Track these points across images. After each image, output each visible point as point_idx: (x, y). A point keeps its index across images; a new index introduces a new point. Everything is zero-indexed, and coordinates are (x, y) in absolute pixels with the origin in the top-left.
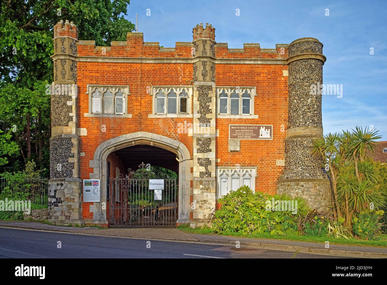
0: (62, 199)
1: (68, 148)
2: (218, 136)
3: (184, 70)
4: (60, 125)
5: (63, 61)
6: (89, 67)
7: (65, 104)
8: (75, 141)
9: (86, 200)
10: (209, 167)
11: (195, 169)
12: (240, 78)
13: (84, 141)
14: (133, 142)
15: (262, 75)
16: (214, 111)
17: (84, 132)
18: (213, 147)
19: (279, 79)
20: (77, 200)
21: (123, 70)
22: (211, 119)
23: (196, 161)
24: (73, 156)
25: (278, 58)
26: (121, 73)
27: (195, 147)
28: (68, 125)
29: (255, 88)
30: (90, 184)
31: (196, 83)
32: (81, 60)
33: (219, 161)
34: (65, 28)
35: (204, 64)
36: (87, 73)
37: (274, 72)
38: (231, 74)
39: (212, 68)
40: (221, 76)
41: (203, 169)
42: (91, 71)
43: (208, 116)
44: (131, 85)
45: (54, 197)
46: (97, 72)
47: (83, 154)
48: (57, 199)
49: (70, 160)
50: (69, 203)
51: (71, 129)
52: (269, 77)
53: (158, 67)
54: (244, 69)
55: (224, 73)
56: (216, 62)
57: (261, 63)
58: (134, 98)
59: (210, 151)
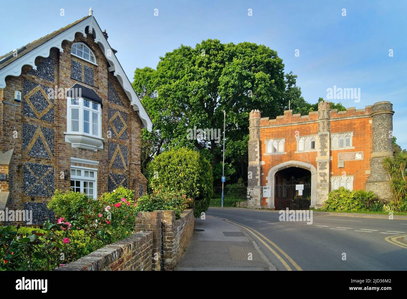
0: (253, 196)
1: (256, 172)
2: (332, 160)
3: (313, 126)
4: (252, 160)
5: (254, 130)
6: (266, 131)
7: (254, 150)
8: (259, 168)
9: (264, 196)
10: (325, 177)
11: (318, 179)
12: (344, 127)
13: (264, 168)
14: (287, 166)
15: (357, 124)
16: (329, 147)
17: (263, 163)
18: (328, 166)
19: (367, 125)
20: (259, 196)
21: (282, 130)
22: (327, 151)
23: (318, 174)
24: (258, 175)
25: (366, 114)
26: (281, 132)
27: (318, 167)
28: (255, 161)
29: (353, 132)
30: (266, 188)
31: (319, 133)
32: (262, 128)
33: (332, 173)
34: (255, 114)
35: (323, 122)
36: (265, 134)
37: (364, 122)
38: (340, 126)
39: (328, 124)
40: (333, 127)
41: (322, 178)
42: (267, 133)
43: (325, 150)
44: (286, 137)
45: (249, 195)
46: (270, 133)
47: (263, 174)
48: (250, 196)
49: (257, 177)
50: (256, 198)
51: (257, 161)
52: (361, 125)
53: (300, 126)
54: (347, 122)
55: (335, 126)
56: (331, 120)
57: (356, 118)
58: (287, 144)
59: (326, 168)
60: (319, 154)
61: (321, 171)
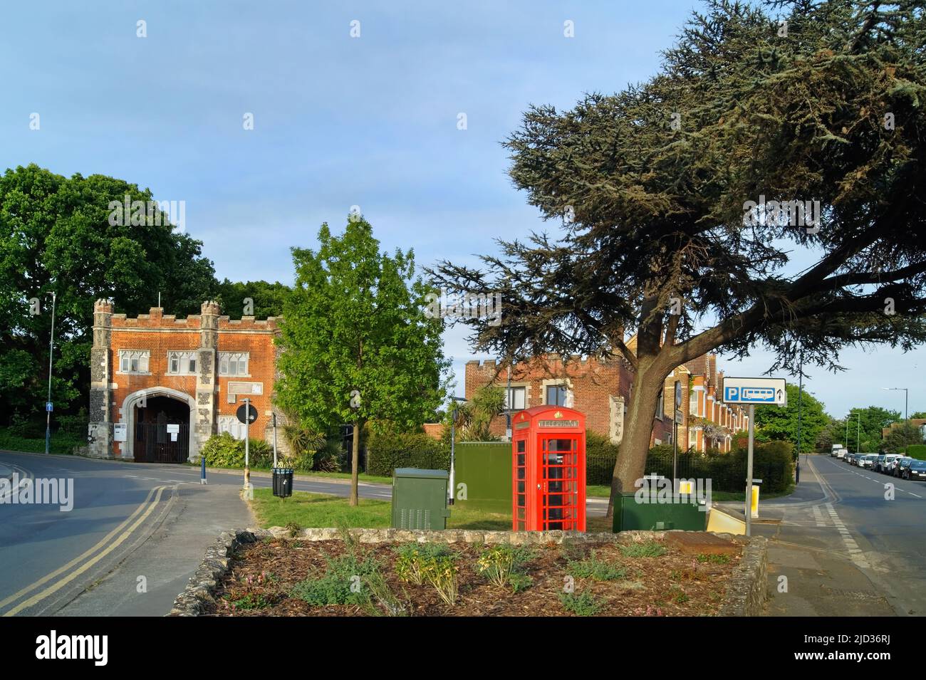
0: (96, 438)
1: (102, 399)
2: (219, 390)
3: (193, 337)
4: (96, 380)
5: (100, 332)
6: (120, 335)
7: (100, 365)
8: (106, 394)
9: (116, 439)
10: (208, 416)
11: (197, 417)
12: (237, 345)
13: (116, 393)
15: (255, 342)
16: (213, 372)
17: (115, 386)
18: (211, 400)
19: (268, 346)
20: (106, 439)
21: (146, 337)
22: (211, 378)
23: (199, 411)
24: (105, 405)
25: (268, 330)
26: (144, 340)
27: (198, 399)
28: (102, 381)
29: (249, 352)
30: (119, 427)
31: (200, 350)
32: (114, 330)
33: (220, 411)
34: (102, 306)
35: (207, 334)
36: (118, 340)
37: (264, 340)
38: (231, 342)
39: (214, 336)
40: (222, 343)
41: (202, 417)
42: (122, 339)
43: (208, 375)
44: (151, 350)
45: (90, 436)
46: (126, 339)
47: (114, 404)
48: (93, 438)
49: (103, 408)
50: (101, 442)
51: (104, 383)
52: (261, 344)
53: (173, 335)
54: (241, 338)
55: (224, 341)
56: (218, 332)
57: (254, 332)
58: (154, 360)
59: (209, 403)
60: (199, 381)
61: (201, 407)
